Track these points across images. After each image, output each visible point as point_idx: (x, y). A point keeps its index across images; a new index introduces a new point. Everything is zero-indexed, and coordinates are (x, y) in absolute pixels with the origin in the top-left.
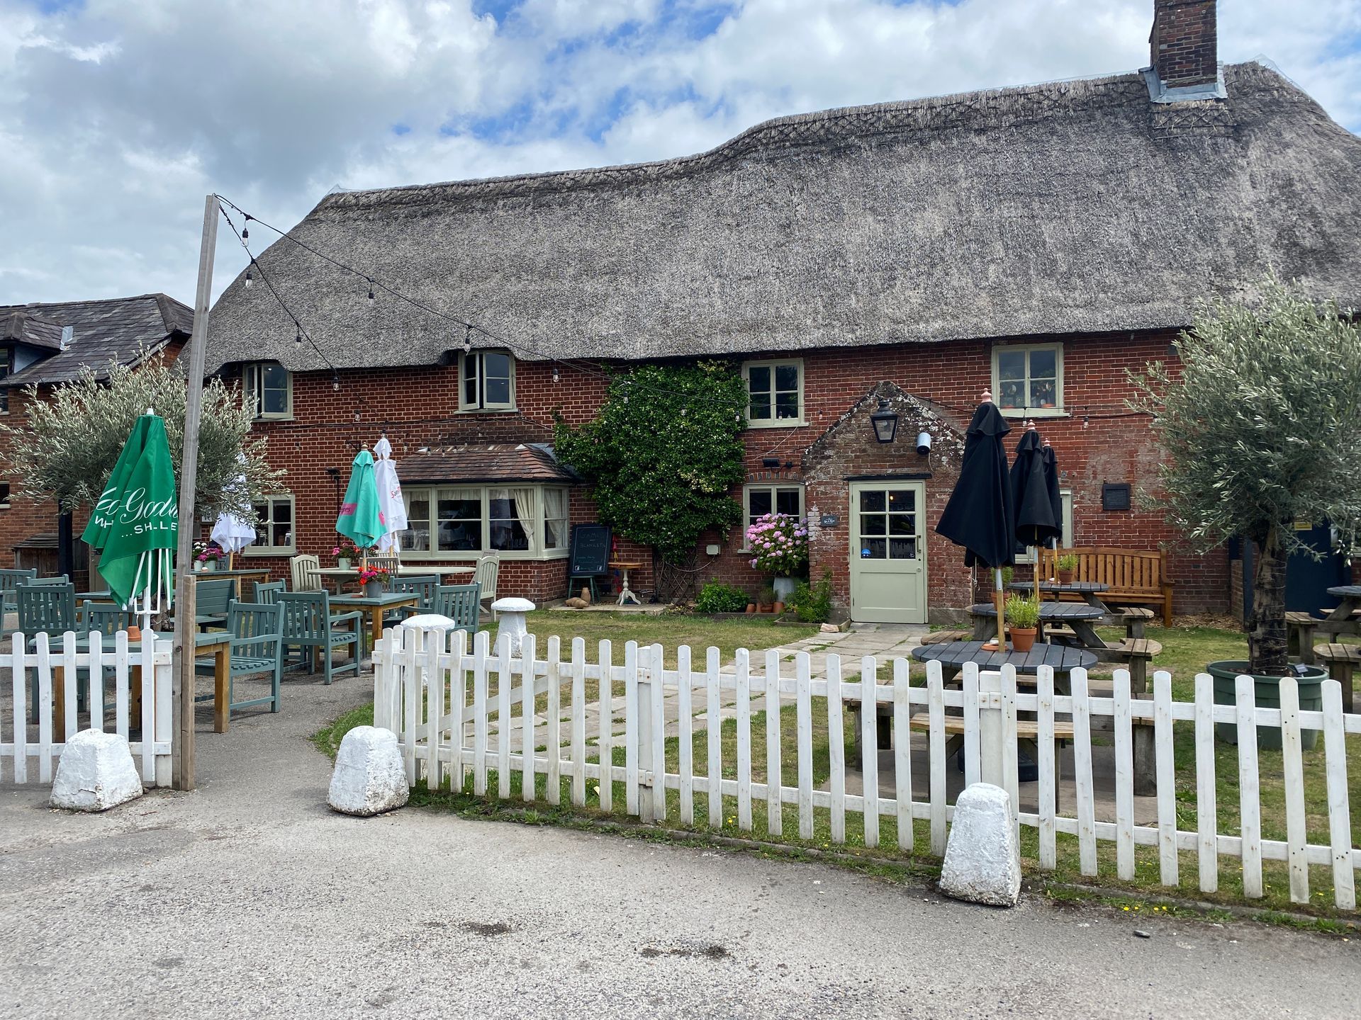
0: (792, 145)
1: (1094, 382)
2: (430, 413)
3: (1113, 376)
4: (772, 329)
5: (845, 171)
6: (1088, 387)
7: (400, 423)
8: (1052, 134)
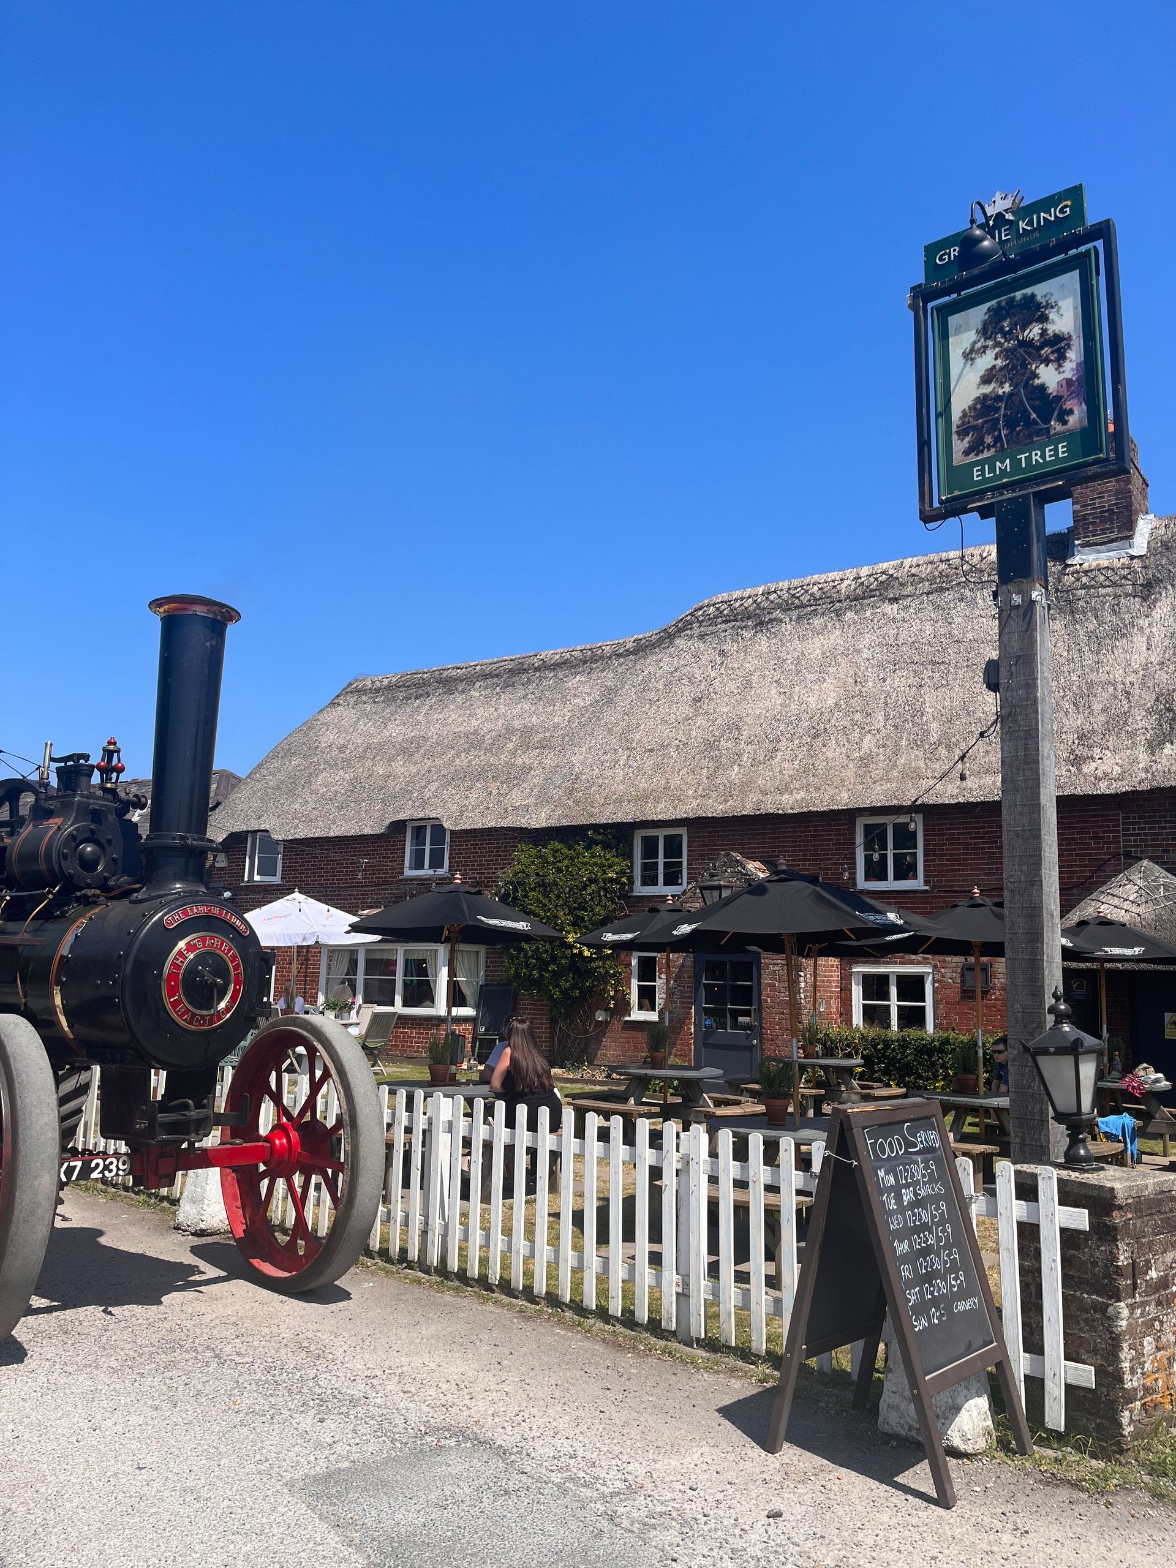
0: (723, 622)
1: (953, 854)
2: (382, 878)
3: (972, 849)
4: (657, 800)
5: (763, 643)
6: (947, 860)
7: (359, 886)
8: (961, 600)
